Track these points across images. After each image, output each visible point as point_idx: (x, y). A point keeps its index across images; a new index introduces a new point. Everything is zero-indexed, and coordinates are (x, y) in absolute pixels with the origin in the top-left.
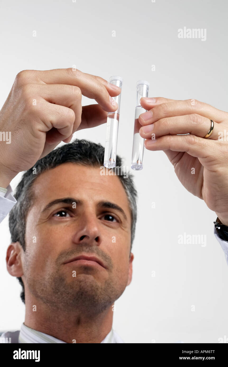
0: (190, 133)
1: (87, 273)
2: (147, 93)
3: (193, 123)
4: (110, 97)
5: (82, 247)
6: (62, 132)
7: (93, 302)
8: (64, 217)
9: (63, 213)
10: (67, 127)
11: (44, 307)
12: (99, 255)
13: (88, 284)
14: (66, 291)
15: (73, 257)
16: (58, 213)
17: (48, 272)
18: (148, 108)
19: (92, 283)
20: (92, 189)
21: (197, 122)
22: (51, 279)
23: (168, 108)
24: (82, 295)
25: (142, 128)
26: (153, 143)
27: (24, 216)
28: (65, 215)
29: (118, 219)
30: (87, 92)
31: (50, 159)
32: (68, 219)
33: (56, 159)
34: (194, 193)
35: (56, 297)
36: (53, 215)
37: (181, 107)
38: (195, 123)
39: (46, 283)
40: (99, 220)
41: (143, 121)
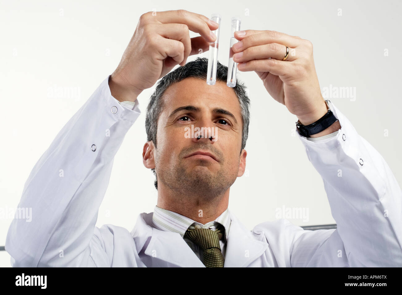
0: (272, 58)
1: (203, 165)
2: (239, 27)
3: (272, 50)
4: (210, 31)
5: (199, 144)
6: (175, 59)
7: (207, 188)
8: (186, 121)
9: (186, 118)
10: (178, 56)
11: (170, 191)
12: (212, 152)
13: (203, 173)
14: (186, 179)
15: (192, 152)
16: (181, 118)
17: (173, 164)
18: (240, 39)
19: (206, 173)
20: (209, 98)
21: (275, 49)
22: (175, 169)
23: (254, 39)
24: (198, 182)
25: (235, 55)
26: (244, 66)
27: (156, 120)
28: (187, 120)
29: (230, 123)
30: (193, 28)
31: (177, 74)
32: (189, 123)
33: (181, 74)
34: (279, 101)
35: (178, 184)
36: (178, 120)
37: (264, 38)
38: (274, 51)
39: (171, 172)
40: (214, 123)
41: (236, 50)
